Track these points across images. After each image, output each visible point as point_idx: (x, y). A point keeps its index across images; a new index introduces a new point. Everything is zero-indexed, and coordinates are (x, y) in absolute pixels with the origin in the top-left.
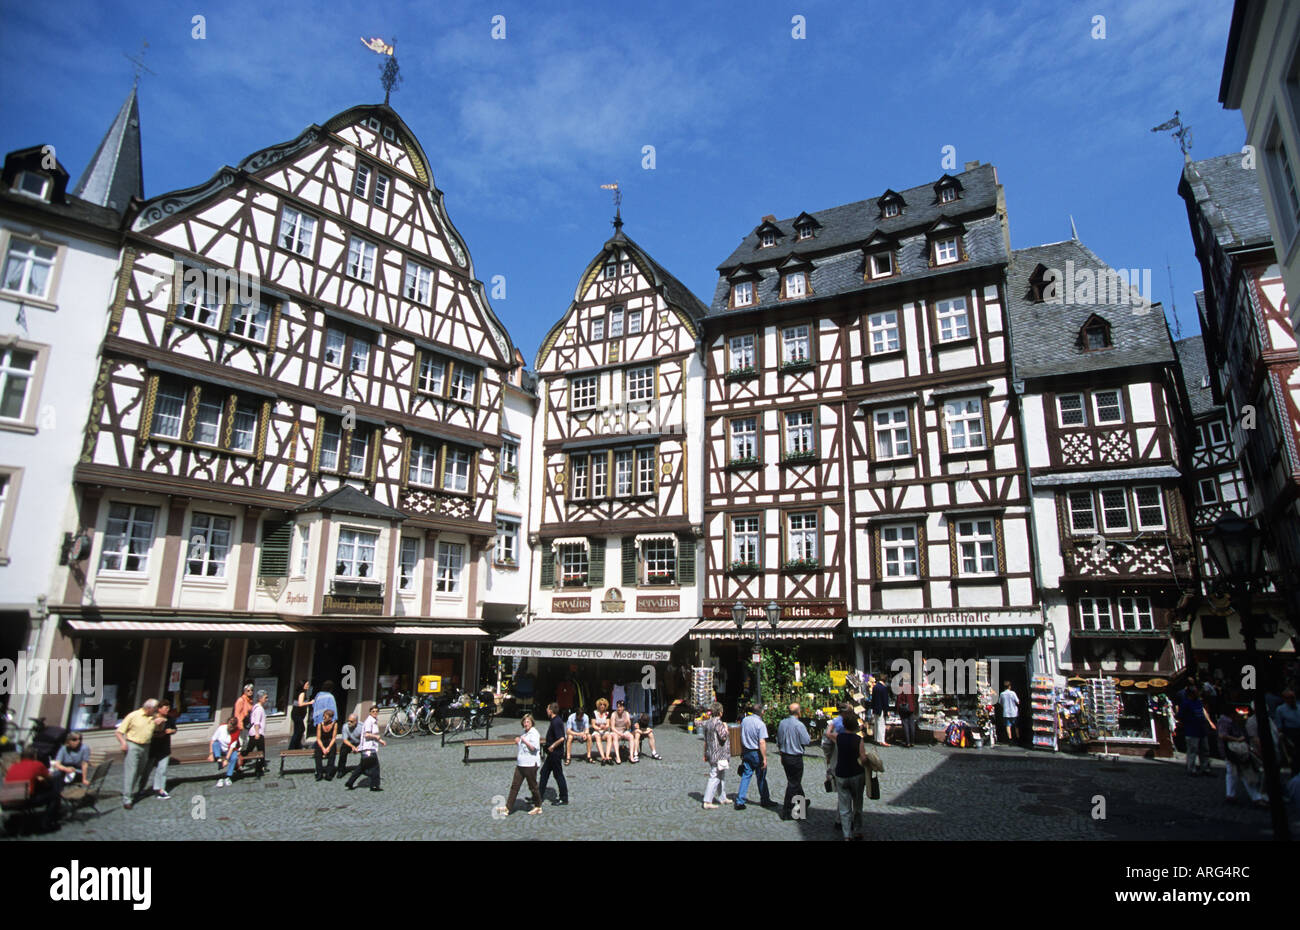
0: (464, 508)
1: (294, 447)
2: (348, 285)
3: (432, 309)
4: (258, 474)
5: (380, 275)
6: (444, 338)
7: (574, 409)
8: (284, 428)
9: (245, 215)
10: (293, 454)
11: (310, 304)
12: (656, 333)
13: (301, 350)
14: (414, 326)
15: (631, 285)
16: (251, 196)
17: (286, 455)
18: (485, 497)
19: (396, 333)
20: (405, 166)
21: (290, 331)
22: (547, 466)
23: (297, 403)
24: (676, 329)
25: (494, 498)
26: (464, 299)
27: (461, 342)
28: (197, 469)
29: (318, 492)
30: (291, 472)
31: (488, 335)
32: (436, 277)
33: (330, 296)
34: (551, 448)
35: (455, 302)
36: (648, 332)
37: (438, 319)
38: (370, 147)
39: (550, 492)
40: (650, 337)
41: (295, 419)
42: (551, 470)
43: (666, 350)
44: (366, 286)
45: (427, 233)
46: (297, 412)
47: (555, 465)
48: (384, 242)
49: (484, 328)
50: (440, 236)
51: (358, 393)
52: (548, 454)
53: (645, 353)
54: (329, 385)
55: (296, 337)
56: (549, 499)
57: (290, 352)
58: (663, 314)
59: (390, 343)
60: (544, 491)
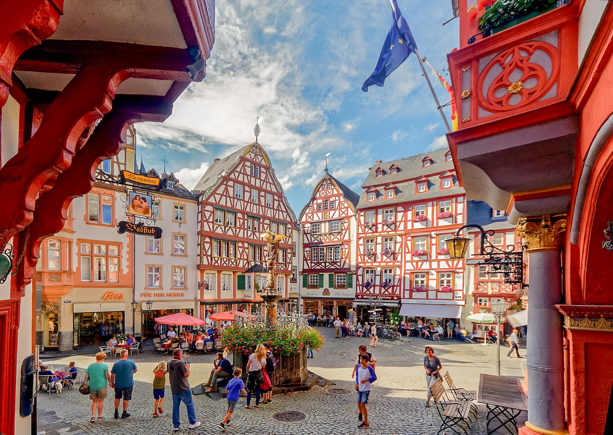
0: (284, 267)
1: (244, 255)
2: (252, 205)
3: (273, 208)
4: (236, 263)
5: (259, 201)
6: (277, 217)
7: (312, 234)
8: (241, 249)
9: (226, 190)
10: (243, 257)
11: (243, 213)
12: (340, 209)
13: (242, 227)
14: (269, 215)
15: (331, 192)
16: (227, 183)
17: (242, 257)
18: (289, 263)
19: (265, 218)
20: (263, 163)
21: (240, 222)
22: (304, 251)
23: (243, 242)
24: (347, 208)
25: (291, 263)
26: (281, 203)
27: (281, 218)
28: (224, 264)
29: (250, 267)
30: (243, 261)
31: (288, 214)
32: (274, 197)
33: (248, 210)
34: (305, 246)
35: (279, 205)
36: (337, 209)
37: (275, 211)
38: (253, 158)
39: (305, 259)
40: (338, 211)
41: (243, 247)
42: (305, 253)
43: (343, 215)
44: (256, 205)
45: (270, 184)
46: (243, 245)
47: (307, 251)
48: (260, 189)
49: (287, 212)
50: (274, 184)
51: (257, 237)
52: (304, 248)
53: (336, 216)
54: (250, 236)
55: (241, 223)
56: (305, 261)
57: (240, 228)
58: (342, 203)
59: (263, 221)
60: (303, 259)
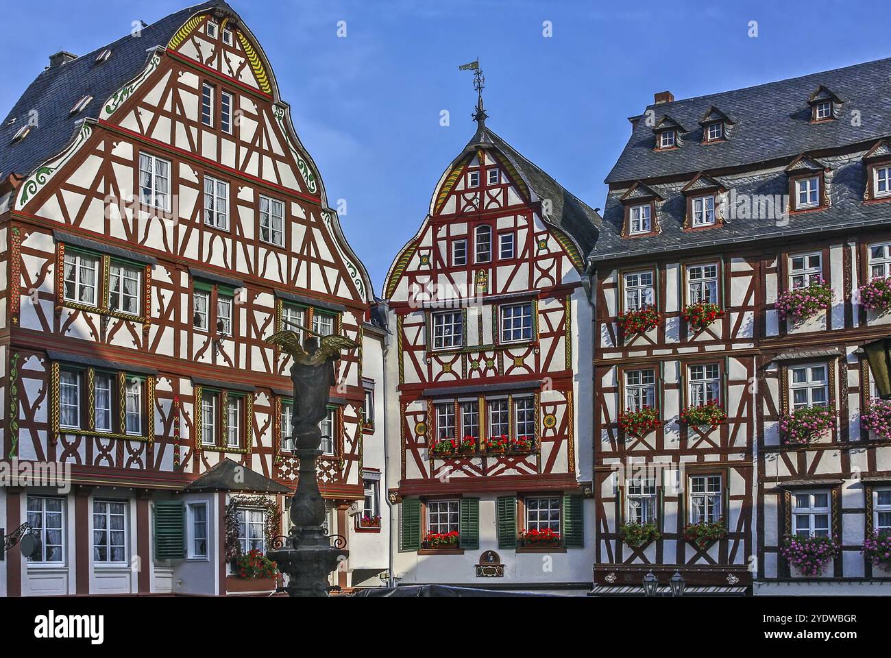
0: (332, 472)
1: (177, 424)
2: (207, 235)
3: (287, 251)
4: (150, 454)
5: (235, 219)
6: (301, 283)
7: (434, 349)
8: (166, 403)
9: (106, 173)
10: (177, 432)
11: (174, 262)
12: (533, 261)
13: (172, 318)
14: (272, 274)
15: (500, 198)
16: (109, 147)
17: (171, 434)
18: (351, 457)
19: (256, 284)
20: (247, 77)
21: (161, 298)
22: (404, 414)
23: (174, 376)
24: (557, 257)
25: (359, 458)
26: (317, 233)
27: (318, 286)
28: (100, 457)
29: (203, 469)
30: (177, 450)
31: (343, 274)
32: (288, 210)
33: (191, 253)
34: (408, 393)
35: (309, 239)
36: (523, 260)
37: (295, 261)
38: (210, 60)
39: (409, 443)
40: (525, 267)
41: (175, 395)
42: (410, 419)
43: (545, 283)
44: (224, 234)
45: (275, 157)
46: (176, 386)
47: (415, 414)
48: (236, 177)
49: (338, 264)
50: (288, 159)
51: (227, 359)
52: (404, 402)
53: (520, 284)
54: (201, 353)
55: (166, 302)
56: (409, 452)
57: (162, 322)
58: (541, 238)
59: (251, 297)
60: (403, 443)
